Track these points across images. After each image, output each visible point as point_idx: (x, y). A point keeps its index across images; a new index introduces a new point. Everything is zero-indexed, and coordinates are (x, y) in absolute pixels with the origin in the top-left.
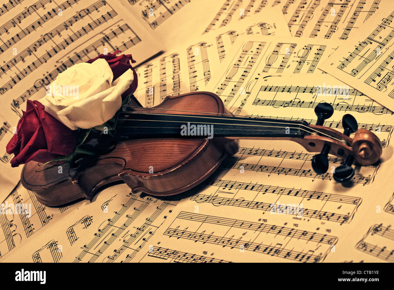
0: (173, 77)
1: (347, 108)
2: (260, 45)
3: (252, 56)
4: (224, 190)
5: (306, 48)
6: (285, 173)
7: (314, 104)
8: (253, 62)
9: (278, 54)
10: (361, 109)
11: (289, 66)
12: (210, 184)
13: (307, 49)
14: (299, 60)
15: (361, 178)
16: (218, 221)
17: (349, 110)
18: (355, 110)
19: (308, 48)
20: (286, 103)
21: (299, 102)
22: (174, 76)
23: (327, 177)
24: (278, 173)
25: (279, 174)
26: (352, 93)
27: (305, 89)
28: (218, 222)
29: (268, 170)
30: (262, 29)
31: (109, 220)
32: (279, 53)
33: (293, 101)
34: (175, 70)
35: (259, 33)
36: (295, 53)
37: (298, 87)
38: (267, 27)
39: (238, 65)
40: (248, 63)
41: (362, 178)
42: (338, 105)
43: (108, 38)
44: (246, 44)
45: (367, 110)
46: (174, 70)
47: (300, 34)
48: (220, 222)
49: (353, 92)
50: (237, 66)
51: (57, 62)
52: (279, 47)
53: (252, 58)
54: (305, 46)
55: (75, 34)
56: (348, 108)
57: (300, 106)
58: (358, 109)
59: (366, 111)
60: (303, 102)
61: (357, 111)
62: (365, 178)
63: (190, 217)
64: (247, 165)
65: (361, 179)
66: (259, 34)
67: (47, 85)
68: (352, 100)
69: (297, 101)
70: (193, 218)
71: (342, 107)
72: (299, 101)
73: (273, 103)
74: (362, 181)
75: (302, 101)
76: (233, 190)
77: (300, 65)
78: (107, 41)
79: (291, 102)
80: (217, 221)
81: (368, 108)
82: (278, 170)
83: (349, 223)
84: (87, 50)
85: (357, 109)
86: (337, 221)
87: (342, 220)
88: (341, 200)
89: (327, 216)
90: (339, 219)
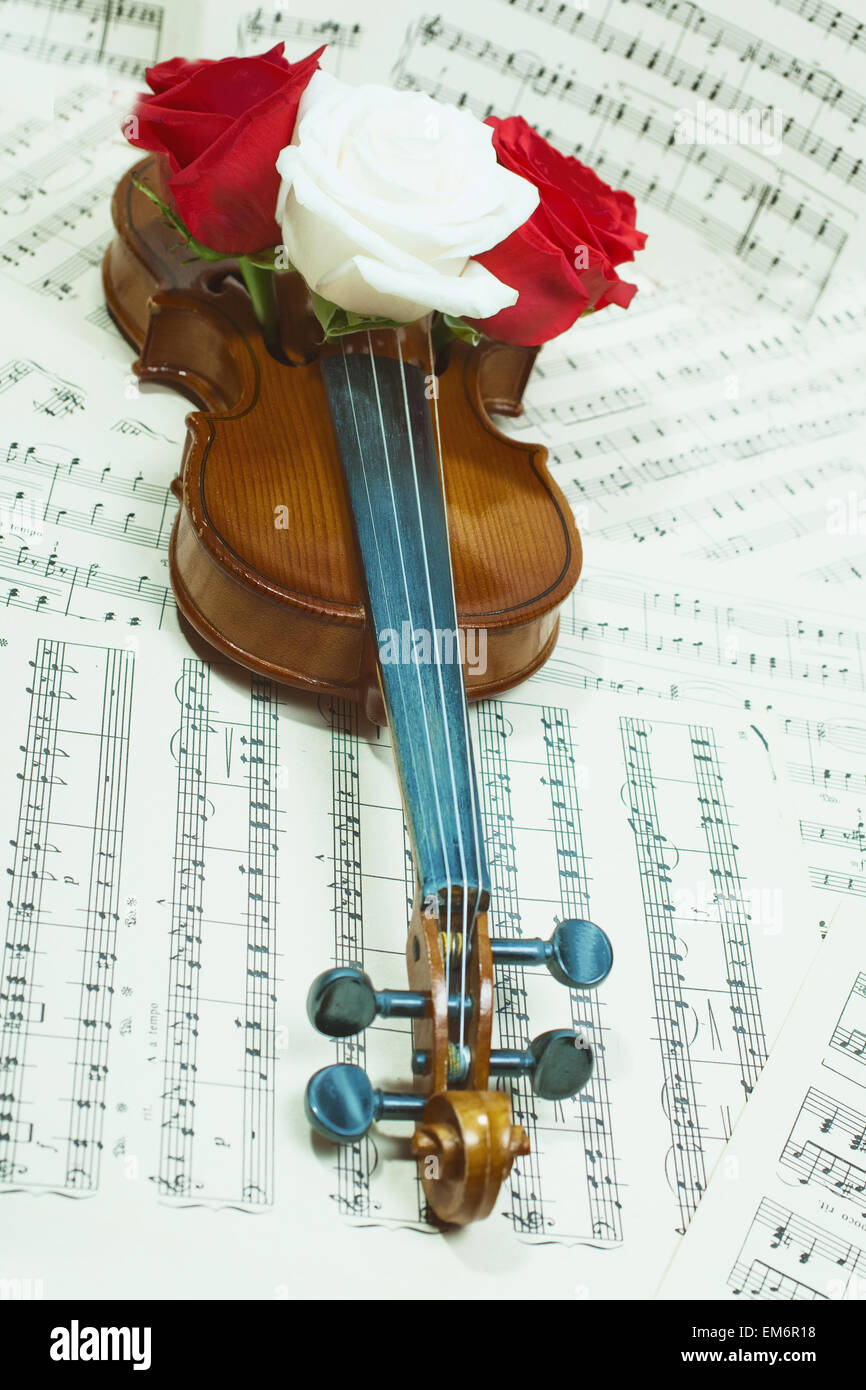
1: (673, 1042)
4: (237, 742)
6: (339, 904)
7: (665, 917)
10: (677, 1095)
12: (255, 694)
15: (360, 1174)
16: (111, 779)
17: (665, 1051)
18: (668, 1074)
20: (649, 824)
21: (663, 866)
23: (348, 1051)
24: (338, 881)
25: (333, 885)
26: (749, 1047)
27: (730, 875)
28: (107, 779)
29: (344, 848)
31: (75, 461)
33: (665, 844)
37: (736, 847)
39: (801, 632)
41: (364, 1180)
42: (681, 1004)
43: (775, 199)
45: (676, 1122)
48: (109, 784)
49: (752, 1051)
50: (796, 631)
51: (622, 85)
55: (739, 92)
56: (671, 1047)
57: (646, 874)
58: (678, 1086)
59: (673, 1117)
60: (665, 879)
61: (665, 1084)
62: (364, 1191)
63: (115, 688)
64: (355, 775)
65: (357, 1178)
67: (535, 89)
68: (717, 1055)
69: (669, 858)
70: (115, 697)
71: (676, 1023)
72: (670, 863)
73: (640, 779)
74: (350, 1183)
75: (669, 874)
76: (241, 769)
78: (762, 203)
79: (659, 838)
80: (109, 774)
81: (690, 1123)
82: (351, 877)
83: (160, 1203)
84: (703, 155)
85: (676, 1081)
86: (165, 1155)
87: (171, 1171)
88: (253, 1134)
89: (177, 1116)
90: (172, 1162)
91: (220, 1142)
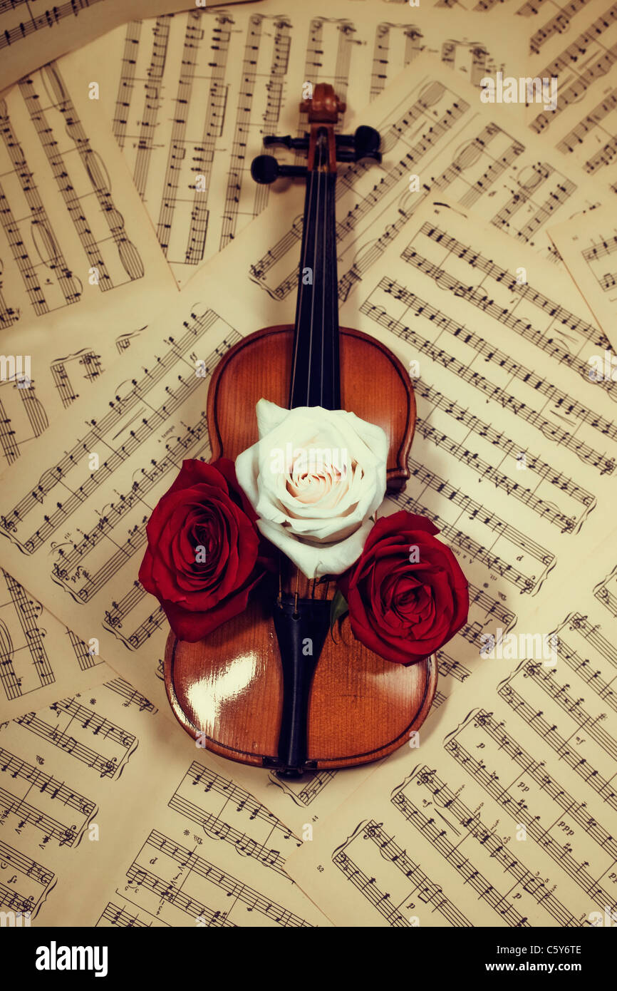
0: (268, 83)
1: (565, 358)
2: (456, 106)
3: (433, 125)
5: (538, 168)
7: (509, 317)
8: (429, 140)
9: (482, 150)
11: (494, 193)
13: (539, 171)
14: (517, 189)
17: (567, 363)
18: (577, 370)
19: (543, 173)
20: (461, 288)
21: (485, 298)
22: (271, 82)
27: (502, 275)
30: (475, 62)
31: (134, 382)
32: (485, 150)
33: (474, 289)
34: (276, 65)
35: (465, 71)
36: (515, 168)
37: (491, 261)
38: (486, 67)
39: (400, 130)
40: (419, 138)
42: (550, 341)
44: (431, 85)
46: (274, 66)
47: (543, 127)
50: (397, 133)
52: (491, 134)
53: (431, 130)
54: (539, 164)
56: (567, 360)
57: (485, 308)
58: (584, 371)
60: (491, 303)
61: (581, 375)
66: (464, 73)
68: (580, 345)
69: (481, 293)
71: (557, 350)
72: (484, 295)
73: (437, 274)
75: (489, 299)
77: (514, 203)
79: (470, 289)
83: (534, 598)
85: (581, 370)
86: (514, 582)
87: (522, 584)
88: (522, 544)
89: (500, 568)
90: (518, 581)
91: (520, 559)
